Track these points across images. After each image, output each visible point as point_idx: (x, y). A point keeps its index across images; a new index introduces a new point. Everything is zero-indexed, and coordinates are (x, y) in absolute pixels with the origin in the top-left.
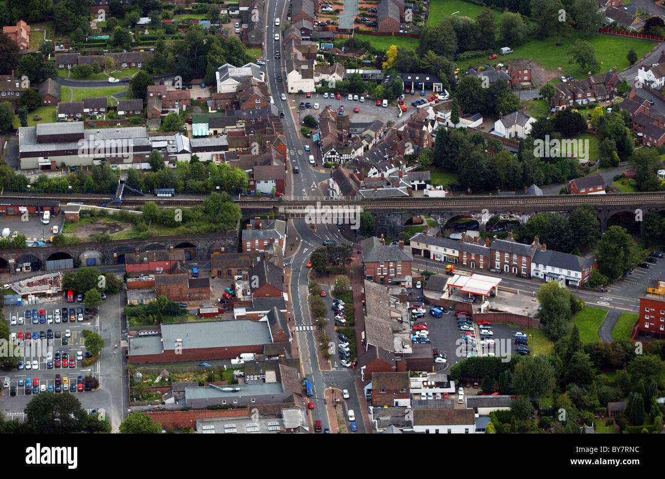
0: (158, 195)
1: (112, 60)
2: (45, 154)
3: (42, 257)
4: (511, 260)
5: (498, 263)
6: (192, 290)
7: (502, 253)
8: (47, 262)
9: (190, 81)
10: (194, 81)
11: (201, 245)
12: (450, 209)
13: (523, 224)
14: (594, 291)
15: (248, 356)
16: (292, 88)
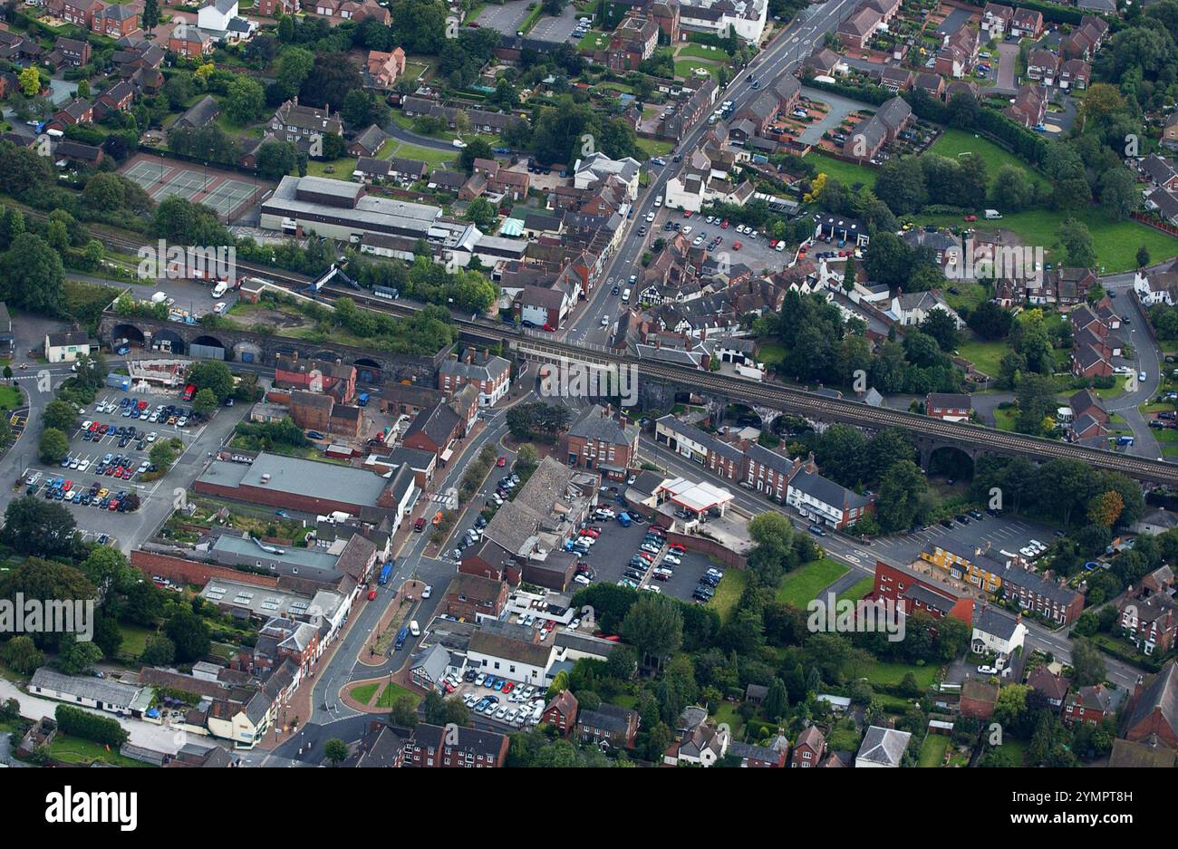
0: (376, 293)
1: (466, 118)
2: (292, 215)
3: (185, 337)
4: (766, 476)
5: (751, 476)
6: (334, 419)
7: (758, 463)
8: (192, 345)
9: (550, 164)
10: (555, 166)
11: (387, 366)
12: (726, 393)
13: (819, 434)
14: (853, 540)
15: (341, 516)
16: (670, 201)
